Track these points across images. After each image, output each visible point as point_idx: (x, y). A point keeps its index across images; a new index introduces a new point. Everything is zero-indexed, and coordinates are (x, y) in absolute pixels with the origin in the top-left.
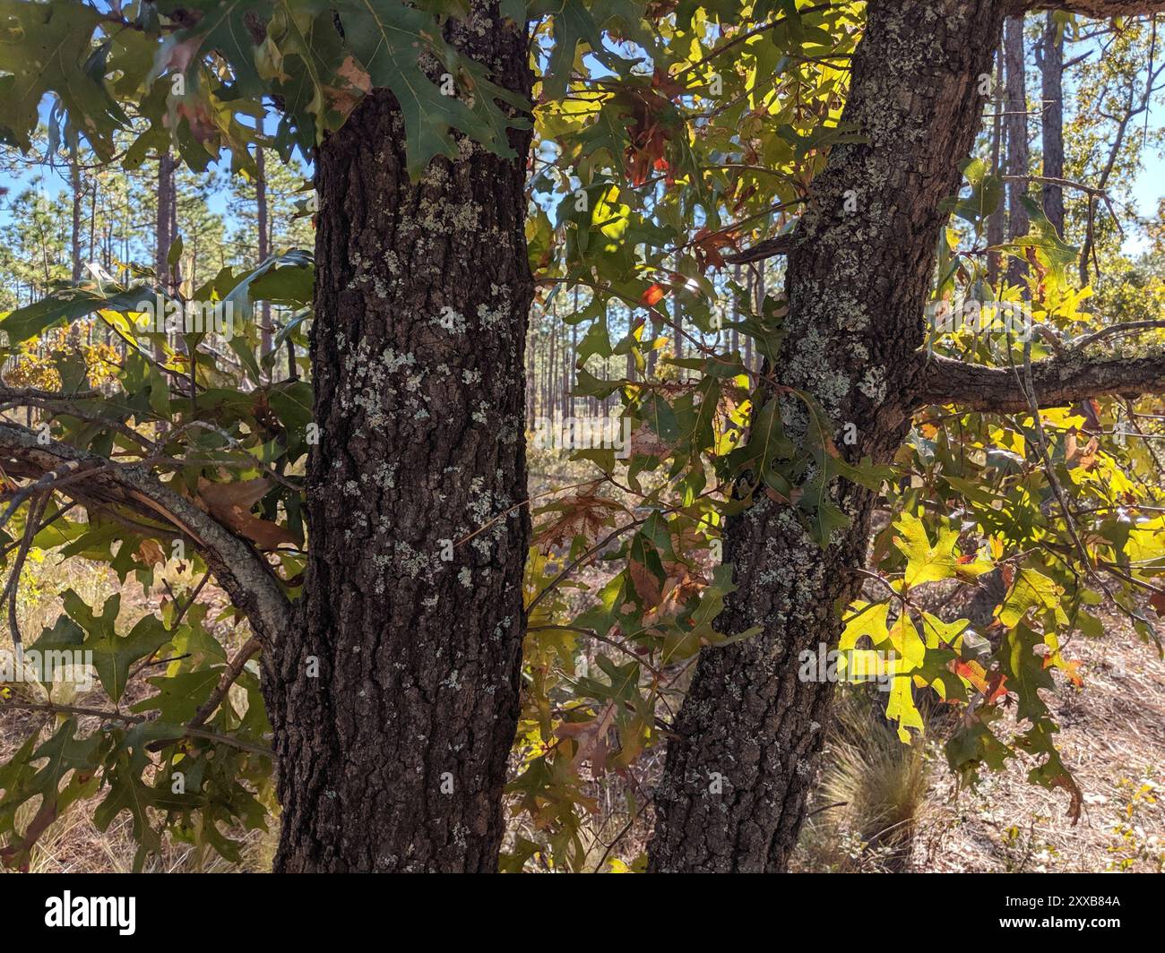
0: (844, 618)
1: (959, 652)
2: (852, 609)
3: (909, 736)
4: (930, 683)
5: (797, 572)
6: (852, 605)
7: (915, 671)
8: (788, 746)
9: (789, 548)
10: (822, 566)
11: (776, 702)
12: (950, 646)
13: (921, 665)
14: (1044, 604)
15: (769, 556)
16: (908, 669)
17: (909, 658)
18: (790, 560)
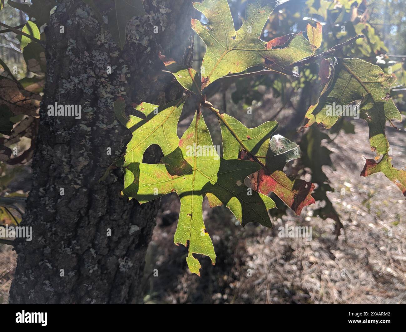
0: (129, 125)
1: (263, 161)
2: (139, 114)
3: (199, 266)
4: (225, 202)
5: (98, 77)
6: (139, 108)
7: (208, 188)
8: (106, 251)
9: (89, 49)
10: (125, 70)
11: (87, 213)
12: (252, 155)
13: (214, 180)
14: (370, 97)
15: (71, 61)
16: (199, 186)
17: (202, 173)
18: (91, 64)
